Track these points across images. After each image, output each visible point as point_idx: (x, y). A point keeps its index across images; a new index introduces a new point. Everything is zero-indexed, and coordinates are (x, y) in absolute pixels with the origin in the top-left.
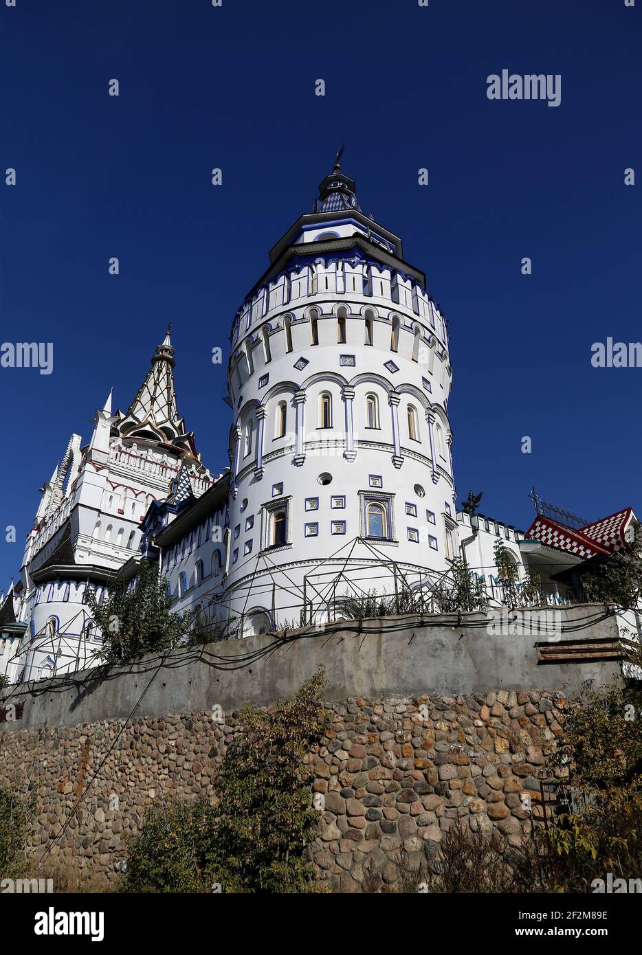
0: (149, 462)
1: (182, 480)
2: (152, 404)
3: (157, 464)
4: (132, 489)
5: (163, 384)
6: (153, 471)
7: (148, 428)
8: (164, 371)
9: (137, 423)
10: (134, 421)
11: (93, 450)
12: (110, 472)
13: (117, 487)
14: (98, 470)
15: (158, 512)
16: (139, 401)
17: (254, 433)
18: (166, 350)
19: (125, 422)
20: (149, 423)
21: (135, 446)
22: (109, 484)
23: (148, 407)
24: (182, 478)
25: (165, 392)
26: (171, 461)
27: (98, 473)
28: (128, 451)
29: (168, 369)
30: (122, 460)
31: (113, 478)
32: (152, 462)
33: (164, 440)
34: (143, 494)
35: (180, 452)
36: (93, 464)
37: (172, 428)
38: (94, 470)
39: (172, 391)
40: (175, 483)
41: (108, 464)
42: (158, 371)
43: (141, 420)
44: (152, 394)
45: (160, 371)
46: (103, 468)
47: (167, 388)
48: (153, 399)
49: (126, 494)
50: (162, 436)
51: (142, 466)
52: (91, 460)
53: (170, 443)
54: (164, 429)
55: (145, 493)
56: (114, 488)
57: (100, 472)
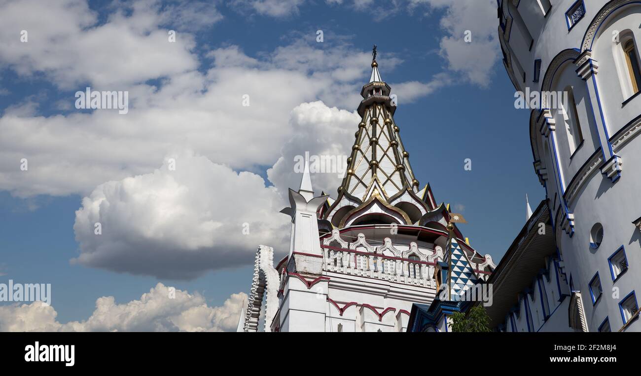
0: (389, 258)
1: (455, 262)
2: (374, 172)
3: (403, 260)
4: (373, 308)
5: (384, 142)
6: (399, 272)
7: (376, 209)
8: (381, 121)
9: (356, 205)
10: (352, 204)
11: (296, 256)
12: (330, 286)
13: (345, 308)
14: (310, 285)
15: (426, 321)
16: (352, 174)
17: (581, 108)
18: (377, 89)
19: (338, 208)
20: (376, 201)
21: (362, 240)
22: (332, 306)
23: (368, 180)
24: (453, 257)
25: (391, 153)
26: (425, 253)
27: (312, 290)
28: (353, 246)
29: (386, 117)
30: (345, 263)
31: (336, 295)
32: (394, 259)
33: (405, 223)
34: (390, 313)
35: (437, 236)
36: (302, 278)
37: (413, 202)
38: (304, 287)
39: (400, 149)
40: (445, 268)
41: (324, 273)
42: (372, 122)
43: (362, 199)
44: (370, 159)
45: (374, 123)
46: (317, 281)
47: (392, 145)
48: (374, 166)
49: (363, 318)
50: (401, 216)
51: (380, 268)
52: (296, 272)
53: (417, 224)
54: (403, 206)
55: (394, 310)
56: (342, 311)
57: (313, 289)
